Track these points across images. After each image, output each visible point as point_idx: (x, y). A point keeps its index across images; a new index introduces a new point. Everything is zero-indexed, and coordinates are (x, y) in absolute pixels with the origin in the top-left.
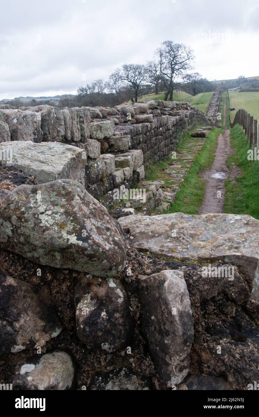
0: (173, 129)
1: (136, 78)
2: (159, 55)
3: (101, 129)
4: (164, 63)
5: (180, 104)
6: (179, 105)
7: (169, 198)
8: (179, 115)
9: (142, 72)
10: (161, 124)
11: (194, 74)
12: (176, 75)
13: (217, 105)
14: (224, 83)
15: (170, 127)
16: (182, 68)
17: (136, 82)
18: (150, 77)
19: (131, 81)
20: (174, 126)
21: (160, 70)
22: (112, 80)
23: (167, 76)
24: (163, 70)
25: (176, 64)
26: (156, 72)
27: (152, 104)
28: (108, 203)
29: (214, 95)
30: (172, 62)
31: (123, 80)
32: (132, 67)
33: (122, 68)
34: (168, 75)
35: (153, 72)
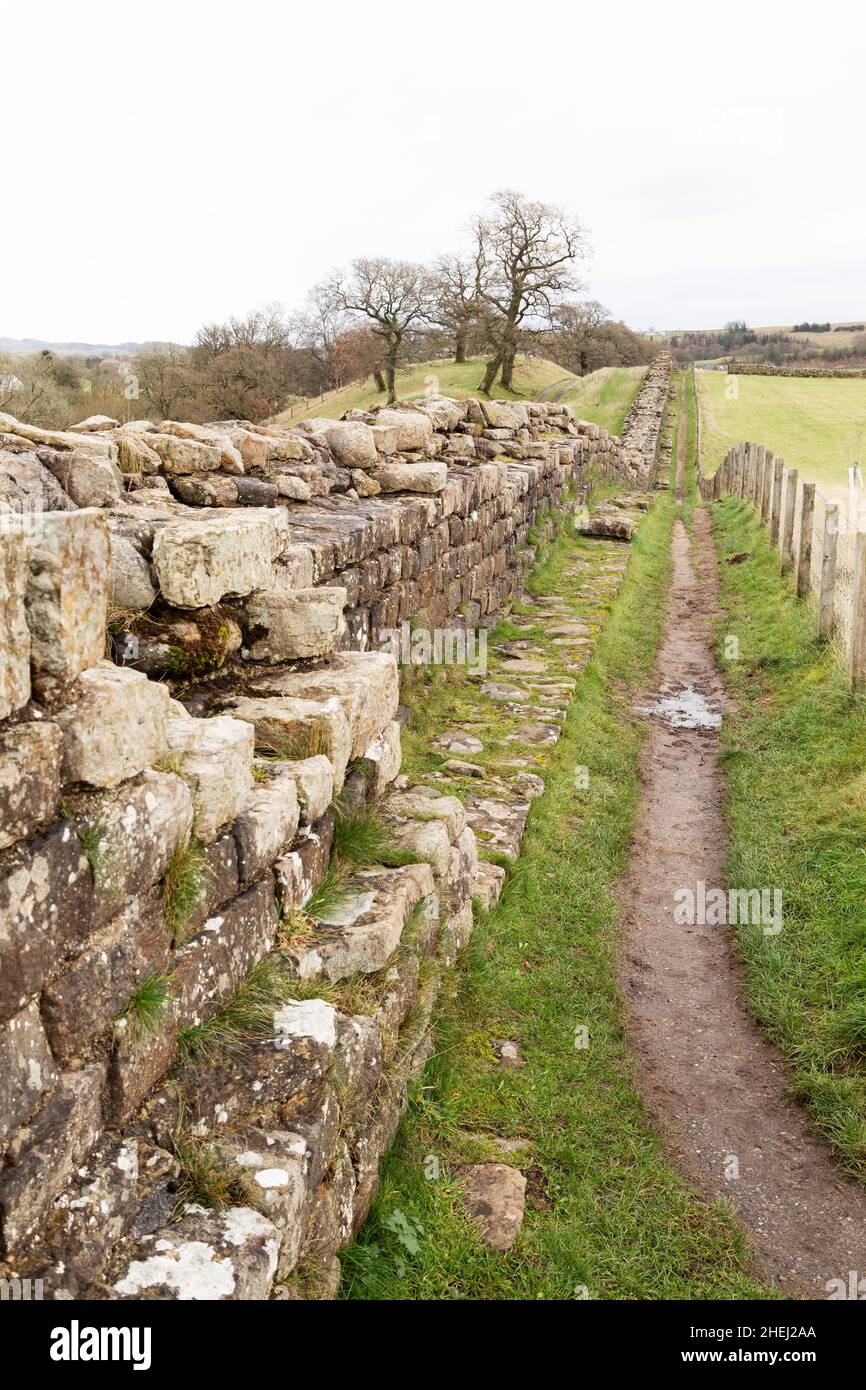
0: (517, 511)
1: (395, 306)
2: (475, 237)
3: (207, 562)
4: (491, 262)
5: (544, 411)
6: (538, 416)
7: (500, 834)
8: (540, 458)
9: (417, 286)
10: (475, 496)
11: (587, 304)
12: (528, 304)
13: (658, 414)
14: (679, 340)
15: (508, 504)
16: (549, 284)
17: (395, 320)
18: (441, 305)
19: (376, 316)
20: (521, 499)
21: (474, 284)
22: (314, 306)
23: (499, 305)
24: (486, 286)
25: (528, 269)
26: (463, 291)
27: (446, 415)
28: (198, 988)
29: (648, 378)
30: (515, 262)
31: (350, 310)
32: (384, 267)
33: (351, 270)
34: (503, 304)
35: (454, 289)
